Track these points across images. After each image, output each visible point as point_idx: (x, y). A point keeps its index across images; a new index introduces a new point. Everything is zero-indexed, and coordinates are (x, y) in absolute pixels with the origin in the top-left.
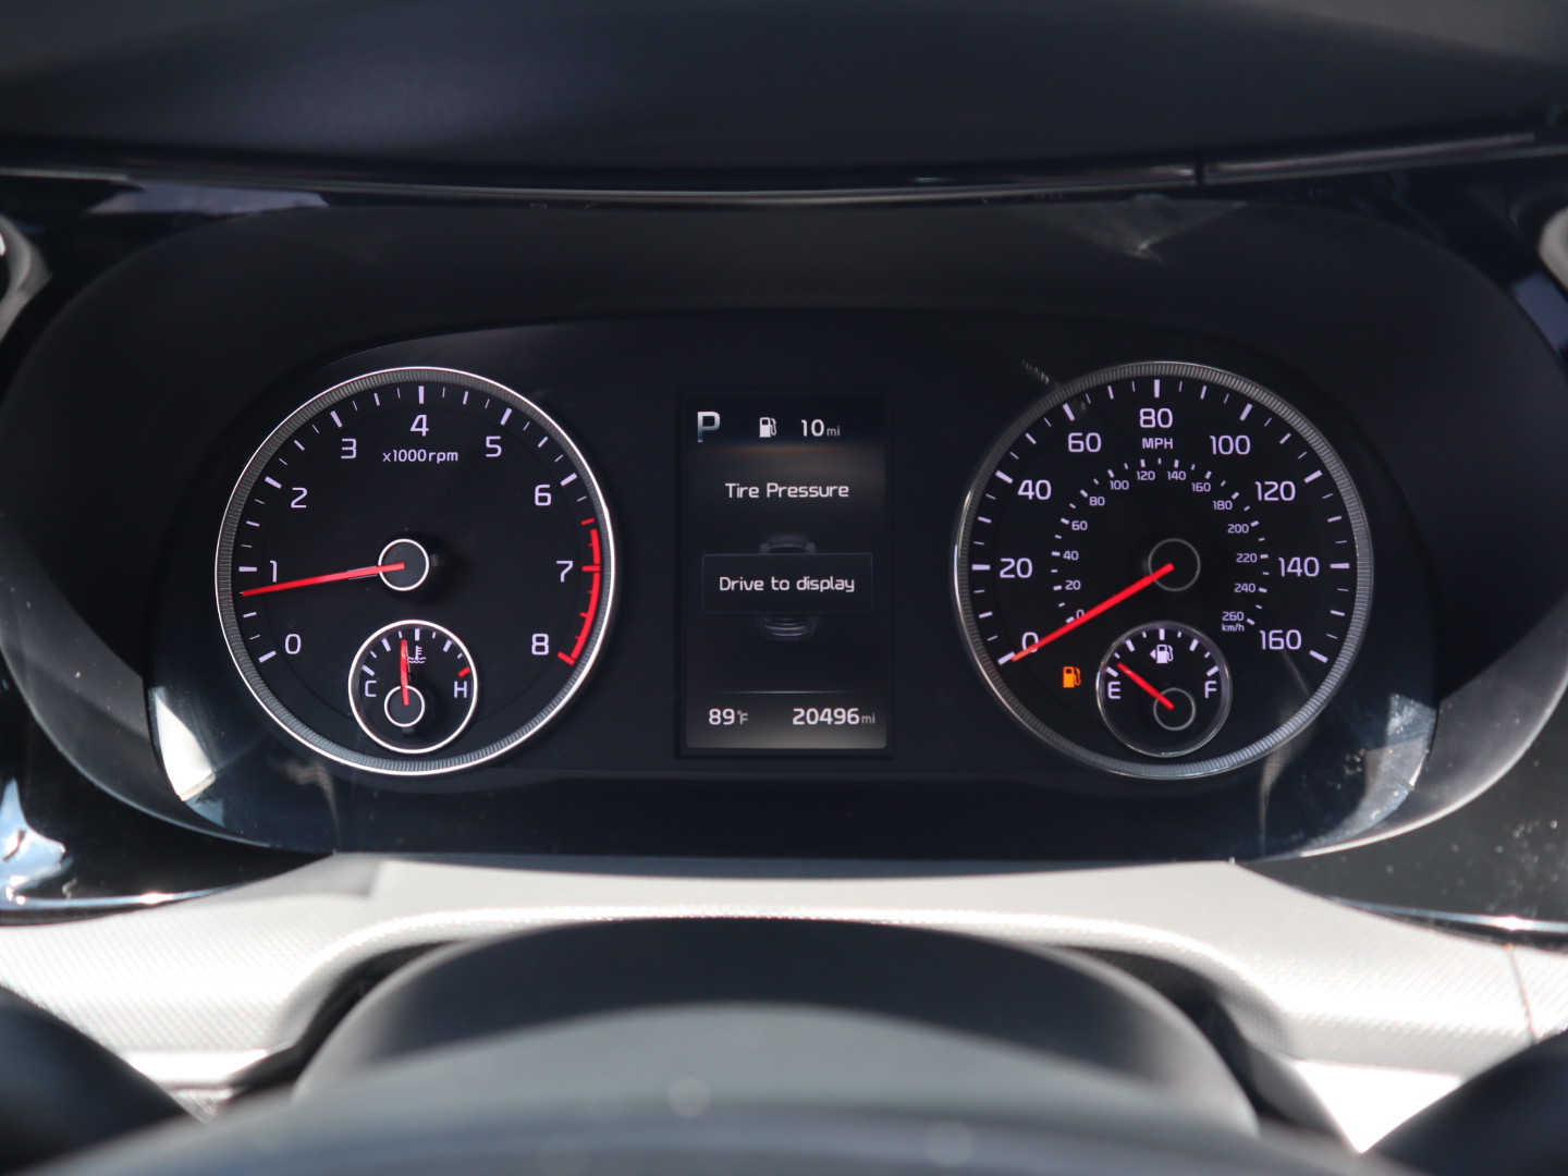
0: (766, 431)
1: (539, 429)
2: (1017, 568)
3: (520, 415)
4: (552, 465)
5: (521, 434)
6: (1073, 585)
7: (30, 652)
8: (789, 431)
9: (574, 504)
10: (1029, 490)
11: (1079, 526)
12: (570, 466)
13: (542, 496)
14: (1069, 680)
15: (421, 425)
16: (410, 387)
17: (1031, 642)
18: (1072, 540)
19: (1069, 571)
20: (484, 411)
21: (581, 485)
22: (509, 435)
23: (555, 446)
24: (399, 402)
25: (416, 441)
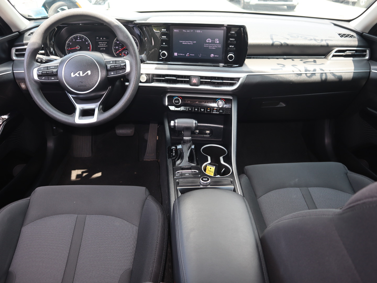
0: (101, 39)
1: (86, 39)
2: (117, 47)
3: (85, 38)
4: (87, 41)
5: (85, 39)
6: (121, 48)
7: (58, 52)
8: (103, 39)
9: (89, 43)
10: (118, 42)
11: (121, 45)
12: (88, 41)
13: (87, 43)
14: (120, 54)
15: (79, 38)
16: (78, 36)
17: (118, 52)
18: (120, 46)
19: (120, 48)
20: (83, 38)
21: (89, 42)
22: (84, 39)
23: (87, 40)
24: (77, 37)
25: (78, 40)
